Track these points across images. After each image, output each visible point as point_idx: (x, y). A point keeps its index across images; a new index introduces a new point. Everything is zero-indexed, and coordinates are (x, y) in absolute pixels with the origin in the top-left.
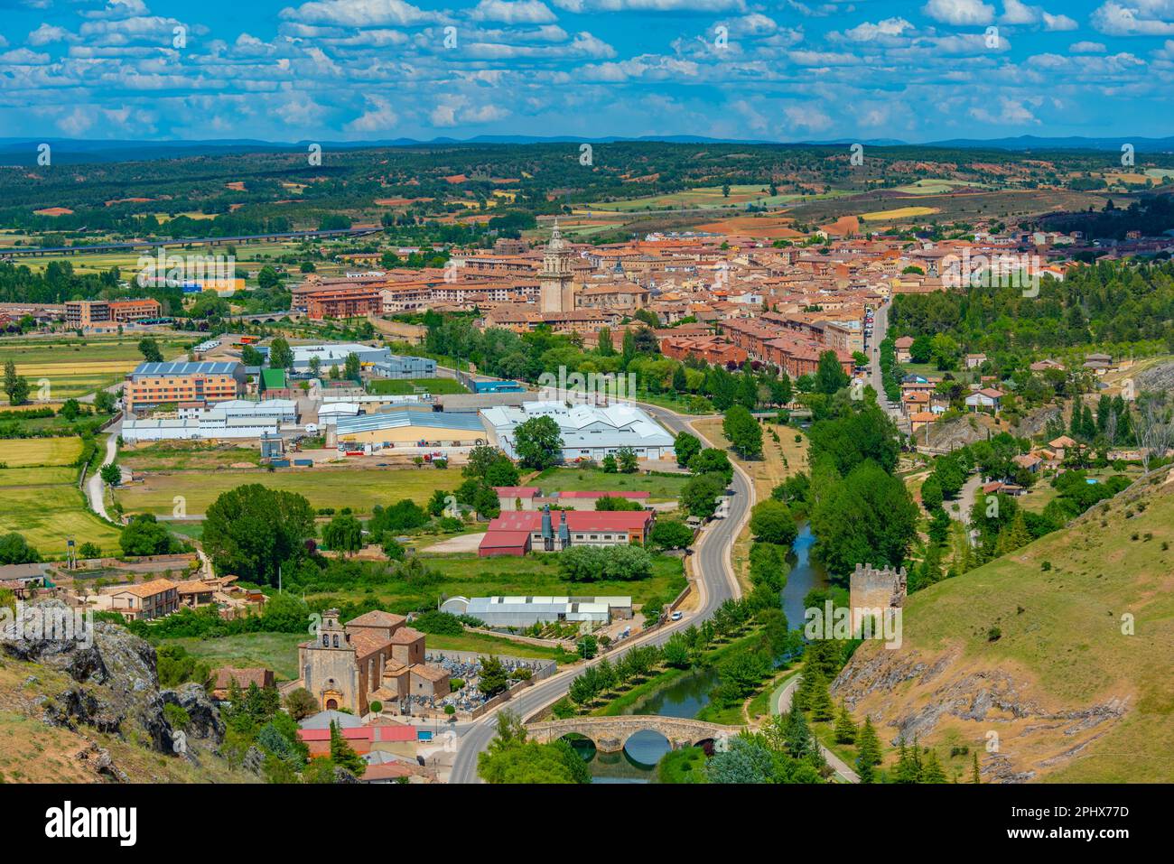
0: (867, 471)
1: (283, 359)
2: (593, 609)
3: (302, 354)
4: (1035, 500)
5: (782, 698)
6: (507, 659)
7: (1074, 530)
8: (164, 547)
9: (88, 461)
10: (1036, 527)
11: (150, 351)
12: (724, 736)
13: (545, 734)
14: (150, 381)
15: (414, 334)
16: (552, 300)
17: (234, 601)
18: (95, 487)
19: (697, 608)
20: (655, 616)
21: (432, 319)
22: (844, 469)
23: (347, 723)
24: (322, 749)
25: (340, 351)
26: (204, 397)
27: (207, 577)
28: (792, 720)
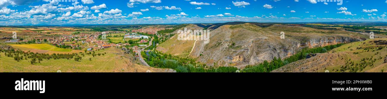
0: (157, 39)
1: (131, 34)
2: (145, 45)
3: (132, 34)
4: (164, 40)
5: (154, 49)
6: (142, 48)
7: (166, 41)
8: (126, 42)
9: (123, 38)
10: (164, 41)
11: (126, 34)
12: (151, 51)
13: (143, 51)
14: (126, 35)
15: (137, 33)
16: (143, 31)
17: (130, 45)
18: (123, 39)
19: (150, 45)
20: (148, 46)
21: (138, 32)
22: (156, 39)
23: (135, 51)
24: (134, 52)
25: (134, 34)
26: (128, 36)
27: (128, 44)
28: (154, 50)
